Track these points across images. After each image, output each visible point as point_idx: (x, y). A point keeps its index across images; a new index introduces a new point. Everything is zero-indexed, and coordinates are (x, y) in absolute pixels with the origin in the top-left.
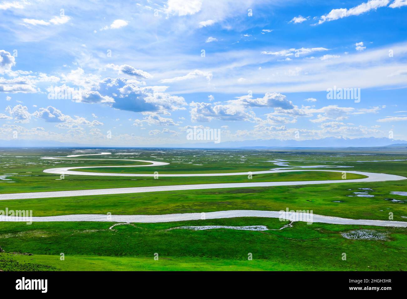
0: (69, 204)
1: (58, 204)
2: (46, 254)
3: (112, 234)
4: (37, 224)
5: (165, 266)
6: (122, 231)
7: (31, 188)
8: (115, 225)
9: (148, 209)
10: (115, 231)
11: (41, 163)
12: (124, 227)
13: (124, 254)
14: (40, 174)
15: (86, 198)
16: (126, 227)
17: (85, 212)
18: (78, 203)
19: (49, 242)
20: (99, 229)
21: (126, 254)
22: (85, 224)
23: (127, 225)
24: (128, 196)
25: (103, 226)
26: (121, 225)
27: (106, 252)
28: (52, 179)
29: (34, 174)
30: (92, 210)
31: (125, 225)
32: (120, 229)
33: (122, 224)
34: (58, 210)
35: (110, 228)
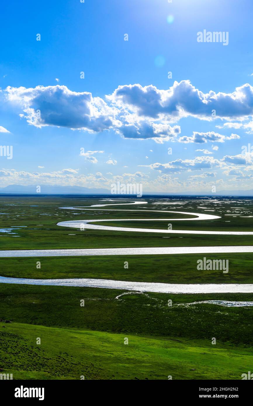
0: (76, 265)
1: (62, 265)
2: (31, 323)
3: (117, 305)
4: (31, 287)
5: (165, 349)
6: (130, 302)
7: (38, 244)
8: (125, 294)
9: (173, 275)
10: (121, 301)
11: (57, 214)
12: (134, 297)
13: (123, 330)
14: (52, 227)
15: (98, 259)
16: (138, 297)
17: (92, 276)
18: (87, 264)
19: (39, 310)
20: (103, 298)
21: (126, 330)
22: (87, 291)
23: (140, 295)
24: (152, 258)
25: (109, 294)
26: (132, 295)
27: (102, 326)
28: (64, 234)
29: (45, 227)
30: (100, 274)
31: (136, 294)
32: (128, 299)
33: (133, 293)
34: (60, 272)
35: (117, 298)
